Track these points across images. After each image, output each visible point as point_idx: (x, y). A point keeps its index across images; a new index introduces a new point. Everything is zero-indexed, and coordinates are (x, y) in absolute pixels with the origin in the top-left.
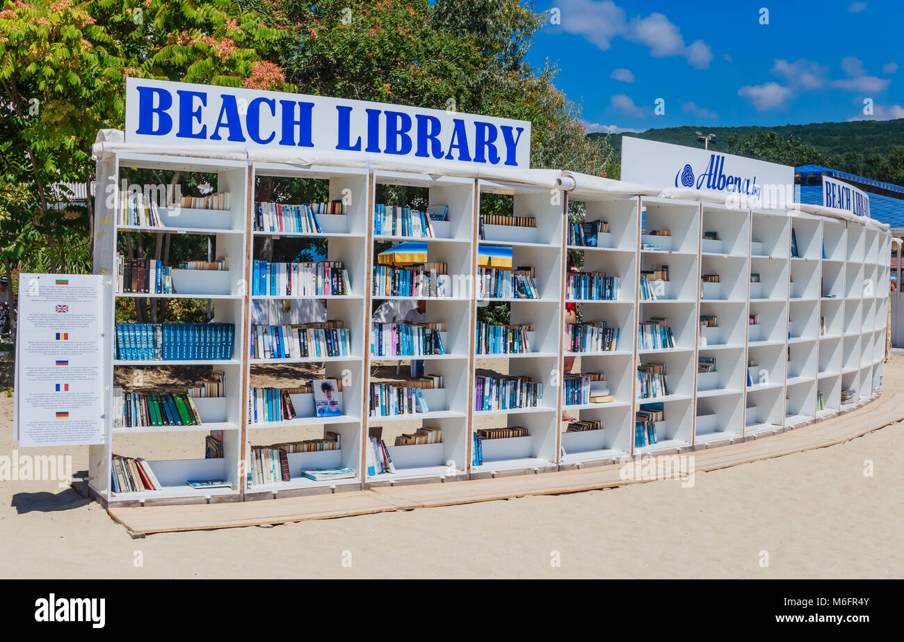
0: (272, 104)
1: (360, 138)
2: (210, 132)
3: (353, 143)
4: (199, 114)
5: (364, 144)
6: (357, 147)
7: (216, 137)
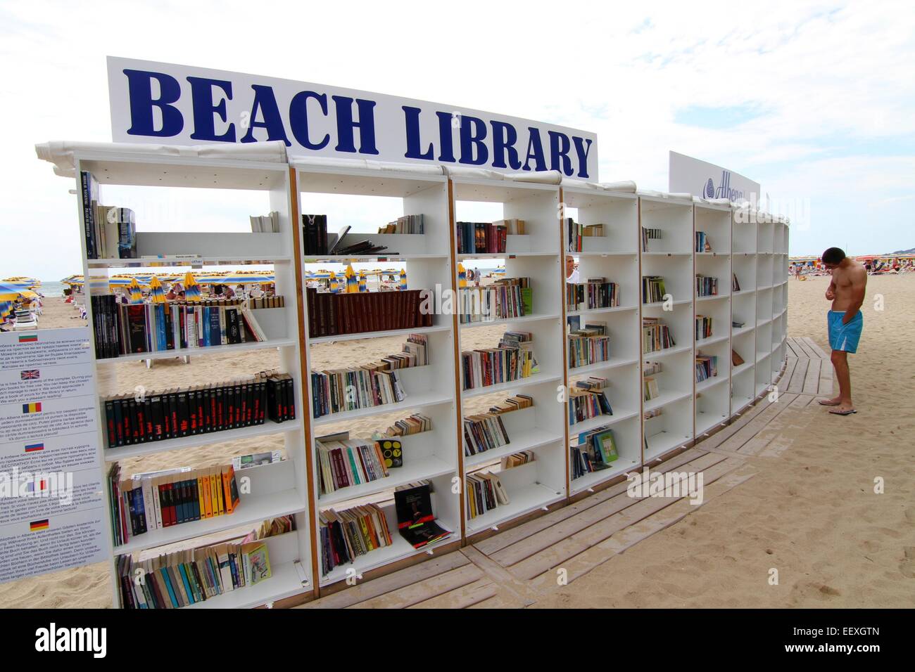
0: (322, 99)
1: (431, 145)
2: (241, 133)
3: (424, 151)
4: (222, 109)
5: (437, 152)
6: (429, 156)
7: (249, 138)
